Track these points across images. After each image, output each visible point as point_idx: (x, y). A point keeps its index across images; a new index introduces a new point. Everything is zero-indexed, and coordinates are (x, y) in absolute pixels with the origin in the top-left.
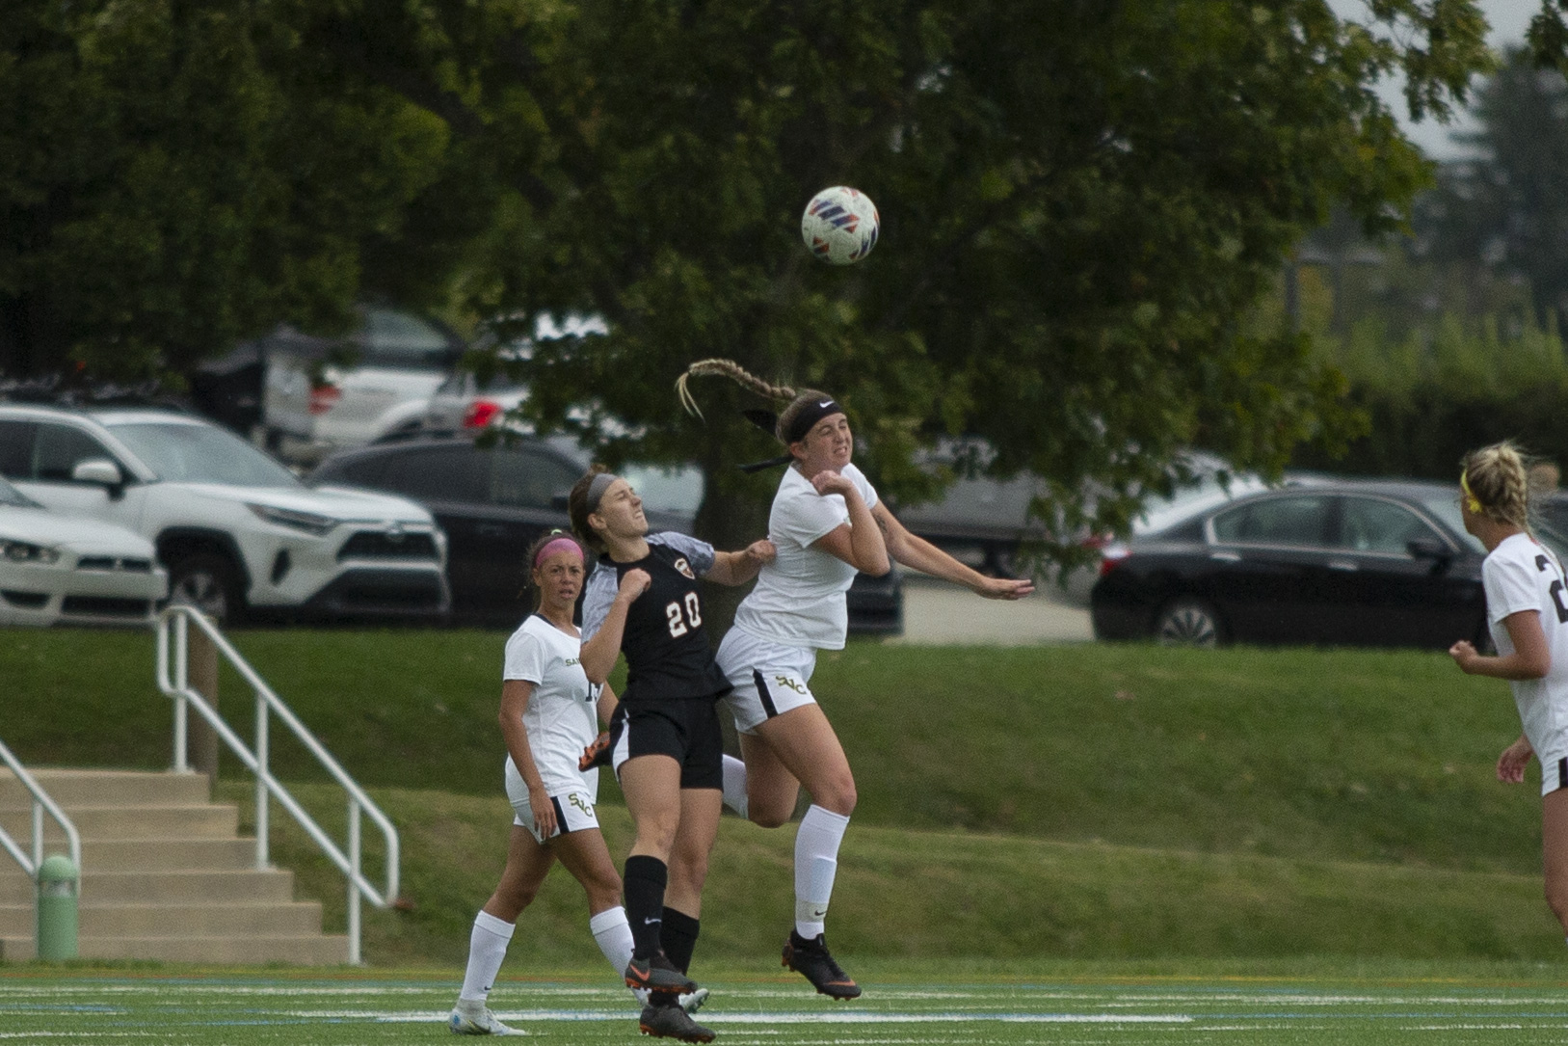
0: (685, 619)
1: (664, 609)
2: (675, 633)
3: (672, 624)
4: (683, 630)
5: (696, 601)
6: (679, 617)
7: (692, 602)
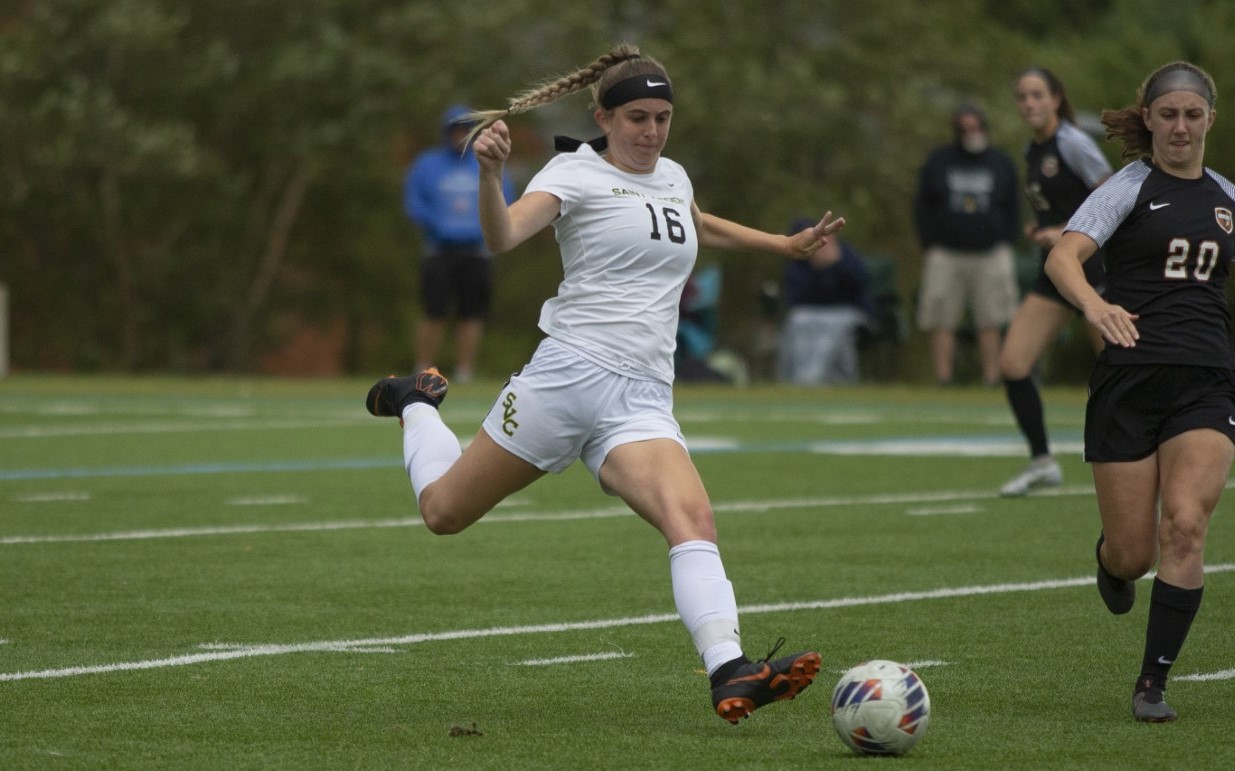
0: (1190, 265)
1: (1170, 240)
2: (1170, 274)
3: (1170, 262)
4: (1181, 274)
5: (1215, 253)
6: (1181, 259)
7: (1209, 253)
